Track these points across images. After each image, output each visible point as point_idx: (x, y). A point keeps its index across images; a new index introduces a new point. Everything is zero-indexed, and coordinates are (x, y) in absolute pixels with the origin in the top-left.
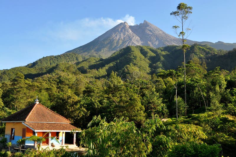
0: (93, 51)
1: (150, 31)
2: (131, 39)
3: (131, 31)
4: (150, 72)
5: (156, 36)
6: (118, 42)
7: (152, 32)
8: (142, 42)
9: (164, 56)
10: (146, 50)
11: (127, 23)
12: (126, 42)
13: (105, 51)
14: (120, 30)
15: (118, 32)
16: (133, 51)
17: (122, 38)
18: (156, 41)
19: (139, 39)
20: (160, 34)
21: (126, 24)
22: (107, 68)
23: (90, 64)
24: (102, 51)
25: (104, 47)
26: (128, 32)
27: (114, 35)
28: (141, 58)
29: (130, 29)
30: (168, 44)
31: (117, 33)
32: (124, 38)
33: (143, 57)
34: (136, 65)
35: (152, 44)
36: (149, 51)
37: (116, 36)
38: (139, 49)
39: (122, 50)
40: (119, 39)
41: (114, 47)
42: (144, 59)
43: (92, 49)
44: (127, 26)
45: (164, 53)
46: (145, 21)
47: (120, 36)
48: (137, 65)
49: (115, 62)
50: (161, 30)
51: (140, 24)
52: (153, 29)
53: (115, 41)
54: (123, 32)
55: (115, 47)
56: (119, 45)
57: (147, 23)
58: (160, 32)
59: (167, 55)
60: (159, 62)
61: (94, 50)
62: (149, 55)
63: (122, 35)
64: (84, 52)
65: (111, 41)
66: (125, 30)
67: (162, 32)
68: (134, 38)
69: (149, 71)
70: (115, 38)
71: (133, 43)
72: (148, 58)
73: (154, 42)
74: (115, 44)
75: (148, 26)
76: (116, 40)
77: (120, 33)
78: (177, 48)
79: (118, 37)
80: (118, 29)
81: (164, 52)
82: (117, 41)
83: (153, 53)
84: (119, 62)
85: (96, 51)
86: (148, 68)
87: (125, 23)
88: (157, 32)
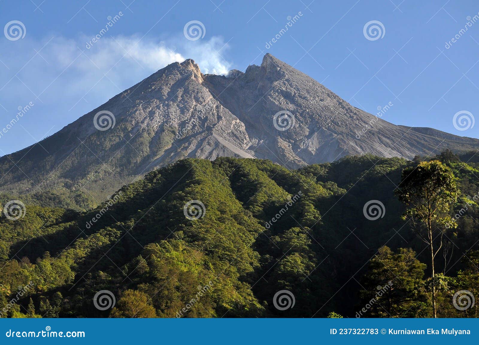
0: (53, 175)
1: (287, 96)
2: (209, 130)
3: (209, 97)
4: (256, 268)
5: (311, 117)
6: (156, 142)
7: (293, 101)
8: (255, 141)
9: (320, 203)
10: (253, 178)
11: (196, 66)
12: (187, 139)
13: (101, 175)
14: (166, 90)
15: (160, 99)
16: (199, 182)
17: (175, 123)
18: (308, 137)
19: (243, 128)
20: (327, 108)
21: (191, 68)
22: (82, 252)
23: (19, 234)
24: (91, 176)
25: (98, 162)
26: (197, 100)
27: (140, 113)
28: (223, 212)
29: (205, 90)
30: (359, 149)
31: (156, 102)
32: (183, 124)
33: (236, 206)
34: (198, 240)
35: (295, 147)
36: (265, 179)
37: (152, 114)
38: (225, 170)
39: (155, 175)
40: (161, 129)
41: (139, 159)
42: (235, 217)
43: (52, 168)
44: (196, 76)
45: (321, 191)
46: (267, 56)
47: (167, 116)
48: (204, 239)
49: (119, 228)
50: (330, 95)
51: (250, 69)
52: (298, 90)
53: (145, 135)
54: (179, 99)
55: (146, 160)
56: (162, 153)
57: (274, 65)
58: (328, 102)
59: (335, 197)
60: (297, 229)
61: (58, 173)
62: (261, 197)
63: (174, 110)
64: (19, 179)
65: (127, 136)
66: (186, 91)
67: (335, 100)
68: (223, 123)
69: (251, 264)
70: (144, 126)
71: (217, 144)
72: (257, 208)
73: (301, 140)
74: (146, 150)
75: (279, 75)
76: (149, 134)
77: (168, 106)
78: (378, 168)
79: (158, 120)
80: (161, 89)
81: (324, 187)
82: (153, 134)
83: (280, 190)
84: (135, 228)
85: (65, 177)
86: (247, 250)
87: (187, 63)
88: (313, 102)
